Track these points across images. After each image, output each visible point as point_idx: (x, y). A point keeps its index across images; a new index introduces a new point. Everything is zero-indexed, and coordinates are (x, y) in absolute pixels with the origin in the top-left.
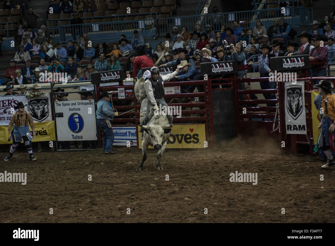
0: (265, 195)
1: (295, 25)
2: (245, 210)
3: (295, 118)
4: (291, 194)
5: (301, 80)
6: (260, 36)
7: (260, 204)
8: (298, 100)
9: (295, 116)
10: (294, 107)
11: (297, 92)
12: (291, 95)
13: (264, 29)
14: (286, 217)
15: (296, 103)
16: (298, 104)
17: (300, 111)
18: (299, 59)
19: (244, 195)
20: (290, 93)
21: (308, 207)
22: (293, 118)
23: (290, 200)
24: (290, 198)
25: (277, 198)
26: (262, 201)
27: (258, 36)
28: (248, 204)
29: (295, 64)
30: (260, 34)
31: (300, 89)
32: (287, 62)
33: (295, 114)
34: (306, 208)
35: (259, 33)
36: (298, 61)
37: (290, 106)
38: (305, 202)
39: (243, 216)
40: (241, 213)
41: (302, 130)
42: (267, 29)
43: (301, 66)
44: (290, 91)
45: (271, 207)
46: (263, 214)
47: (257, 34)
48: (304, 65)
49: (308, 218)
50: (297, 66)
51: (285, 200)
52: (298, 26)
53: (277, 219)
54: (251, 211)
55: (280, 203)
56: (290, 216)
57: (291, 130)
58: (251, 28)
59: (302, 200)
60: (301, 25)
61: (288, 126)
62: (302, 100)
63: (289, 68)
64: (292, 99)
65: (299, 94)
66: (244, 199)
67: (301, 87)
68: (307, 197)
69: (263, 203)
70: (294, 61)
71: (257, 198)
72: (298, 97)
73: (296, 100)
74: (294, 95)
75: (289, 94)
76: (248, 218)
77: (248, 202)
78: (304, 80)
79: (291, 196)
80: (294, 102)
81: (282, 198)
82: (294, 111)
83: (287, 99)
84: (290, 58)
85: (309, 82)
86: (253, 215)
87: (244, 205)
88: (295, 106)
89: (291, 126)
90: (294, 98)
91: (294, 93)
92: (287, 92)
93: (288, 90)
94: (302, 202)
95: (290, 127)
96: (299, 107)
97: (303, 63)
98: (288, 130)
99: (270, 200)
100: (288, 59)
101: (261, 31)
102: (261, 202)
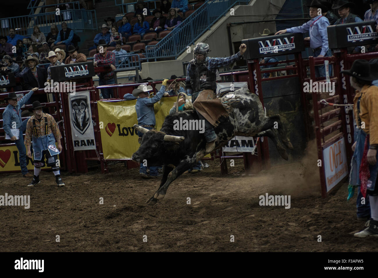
0: (51, 220)
1: (77, 29)
2: (30, 238)
3: (82, 132)
4: (81, 216)
5: (86, 90)
6: (39, 43)
7: (46, 230)
8: (85, 112)
9: (82, 130)
10: (80, 121)
11: (83, 104)
12: (76, 107)
13: (42, 35)
14: (75, 241)
15: (82, 115)
16: (85, 116)
17: (87, 124)
18: (82, 66)
19: (28, 222)
20: (75, 105)
21: (100, 228)
22: (81, 133)
23: (80, 223)
24: (80, 220)
25: (65, 221)
26: (49, 226)
27: (36, 44)
28: (33, 231)
29: (78, 72)
30: (39, 42)
31: (85, 100)
32: (70, 71)
33: (82, 128)
34: (97, 230)
35: (37, 40)
36: (81, 69)
37: (76, 119)
38: (96, 223)
39: (27, 245)
40: (25, 242)
41: (91, 145)
42: (47, 35)
43: (85, 74)
44: (74, 103)
45: (58, 232)
46: (49, 240)
47: (36, 42)
48: (88, 73)
49: (99, 240)
50: (81, 75)
51: (74, 223)
52: (81, 31)
53: (66, 244)
54: (36, 238)
55: (69, 227)
56: (79, 240)
57: (79, 146)
58: (27, 35)
59: (93, 221)
60: (83, 30)
61: (75, 142)
62: (88, 111)
63: (71, 77)
64: (77, 111)
65: (85, 106)
66: (28, 226)
67: (87, 98)
68: (98, 218)
69: (50, 229)
70: (77, 70)
71: (43, 223)
72: (84, 109)
73: (82, 112)
74: (80, 107)
75: (73, 106)
76: (33, 246)
77: (33, 229)
78: (89, 89)
79: (80, 218)
80: (80, 115)
81: (71, 221)
82: (81, 125)
83: (71, 111)
84: (72, 66)
85: (95, 91)
86: (38, 243)
87: (29, 233)
88: (82, 119)
89: (78, 141)
90: (79, 111)
91: (79, 105)
92: (72, 104)
93: (72, 101)
94: (92, 223)
95: (77, 143)
96: (86, 120)
97: (87, 71)
98: (75, 146)
99: (57, 225)
100: (71, 68)
101: (40, 38)
102: (48, 228)
